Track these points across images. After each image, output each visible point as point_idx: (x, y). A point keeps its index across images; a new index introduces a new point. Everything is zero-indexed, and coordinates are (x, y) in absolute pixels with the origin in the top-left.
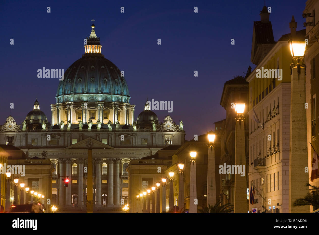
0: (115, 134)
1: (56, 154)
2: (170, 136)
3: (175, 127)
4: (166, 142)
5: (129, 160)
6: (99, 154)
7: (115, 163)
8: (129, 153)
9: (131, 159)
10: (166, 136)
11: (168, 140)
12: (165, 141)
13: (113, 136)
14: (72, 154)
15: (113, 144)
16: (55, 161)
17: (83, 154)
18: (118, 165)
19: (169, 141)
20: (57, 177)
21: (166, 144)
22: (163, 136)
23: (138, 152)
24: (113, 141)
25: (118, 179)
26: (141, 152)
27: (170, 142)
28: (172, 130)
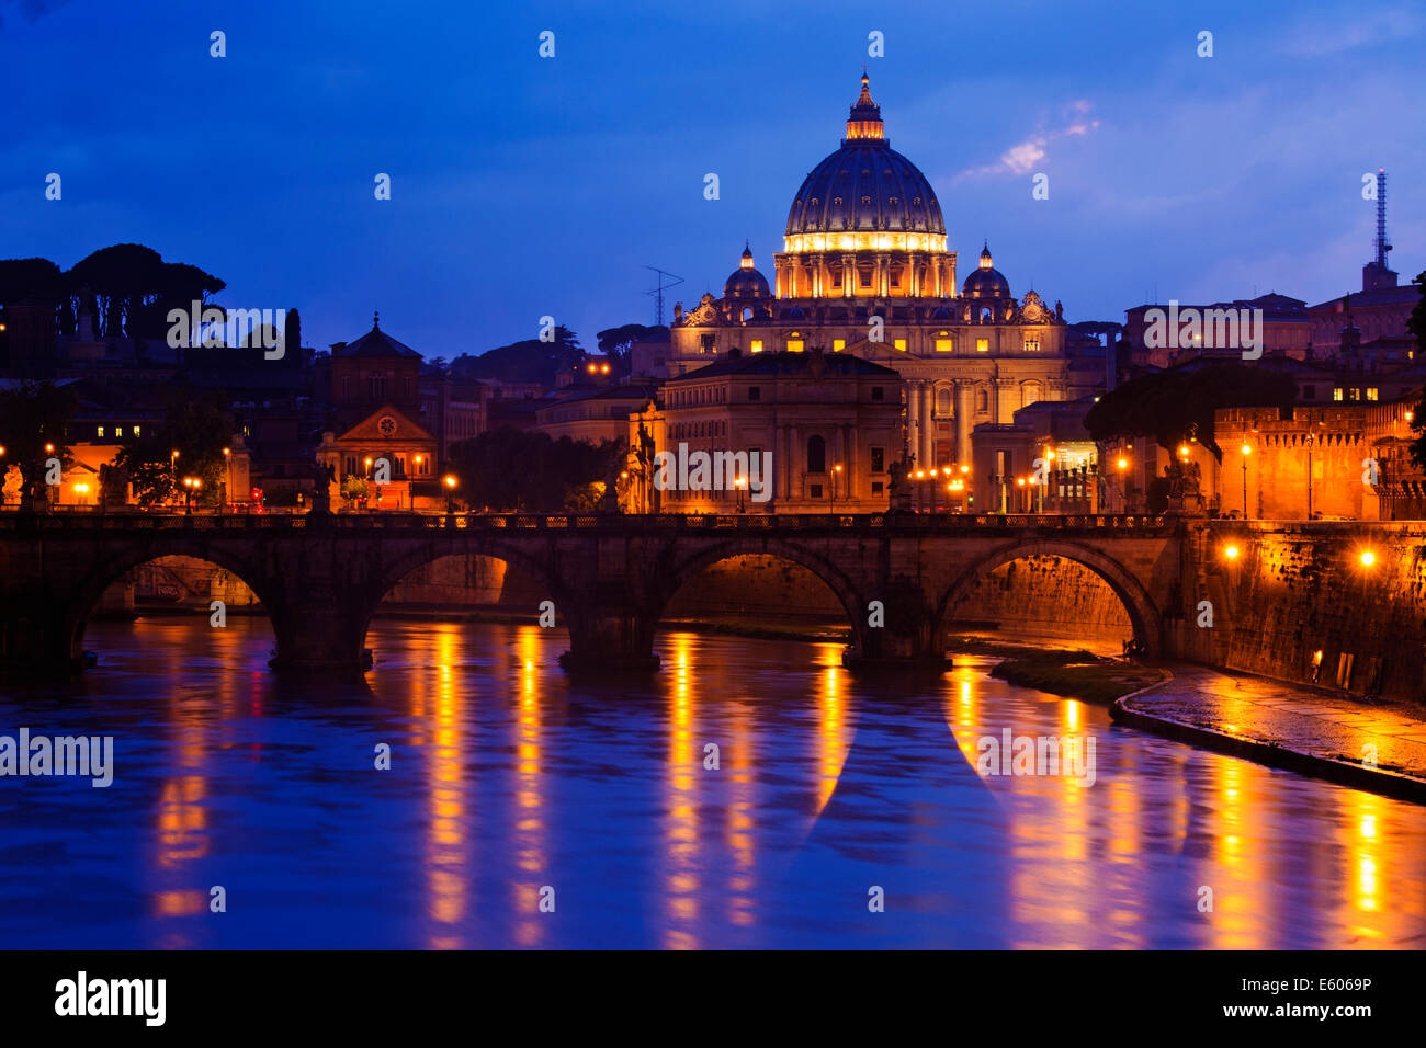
0: (922, 329)
2: (1036, 333)
3: (1047, 315)
4: (1027, 345)
5: (951, 384)
7: (922, 388)
8: (951, 369)
9: (954, 382)
10: (1026, 333)
11: (1032, 341)
12: (1025, 343)
13: (917, 333)
15: (918, 351)
18: (929, 393)
19: (1034, 344)
21: (1027, 348)
22: (1021, 336)
23: (970, 368)
24: (918, 345)
25: (929, 423)
26: (976, 367)
27: (1036, 345)
28: (1040, 320)
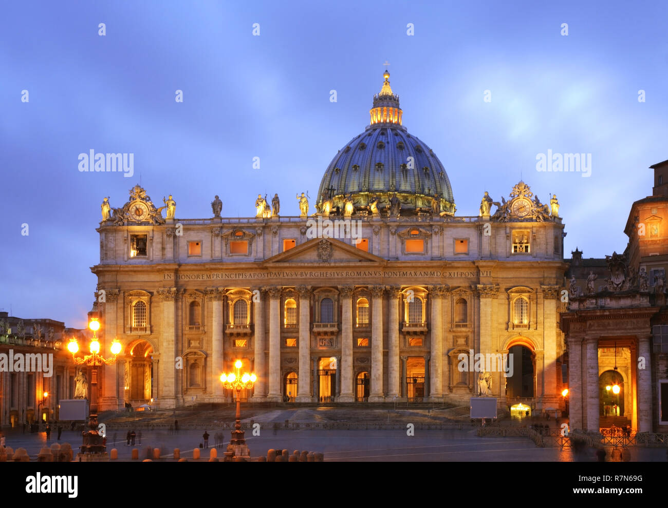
0: (389, 227)
1: (244, 276)
2: (525, 231)
3: (539, 209)
4: (515, 247)
5: (424, 291)
6: (348, 276)
7: (388, 297)
8: (423, 274)
9: (427, 288)
10: (514, 232)
11: (521, 243)
12: (513, 245)
13: (383, 232)
14: (281, 276)
16: (245, 293)
17: (308, 276)
19: (524, 245)
20: (248, 331)
21: (515, 251)
22: (508, 234)
23: (446, 271)
25: (395, 336)
26: (452, 271)
27: (527, 247)
28: (531, 216)
